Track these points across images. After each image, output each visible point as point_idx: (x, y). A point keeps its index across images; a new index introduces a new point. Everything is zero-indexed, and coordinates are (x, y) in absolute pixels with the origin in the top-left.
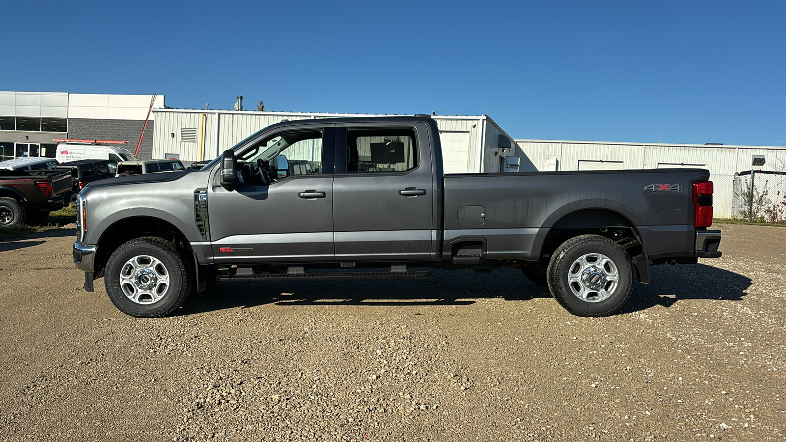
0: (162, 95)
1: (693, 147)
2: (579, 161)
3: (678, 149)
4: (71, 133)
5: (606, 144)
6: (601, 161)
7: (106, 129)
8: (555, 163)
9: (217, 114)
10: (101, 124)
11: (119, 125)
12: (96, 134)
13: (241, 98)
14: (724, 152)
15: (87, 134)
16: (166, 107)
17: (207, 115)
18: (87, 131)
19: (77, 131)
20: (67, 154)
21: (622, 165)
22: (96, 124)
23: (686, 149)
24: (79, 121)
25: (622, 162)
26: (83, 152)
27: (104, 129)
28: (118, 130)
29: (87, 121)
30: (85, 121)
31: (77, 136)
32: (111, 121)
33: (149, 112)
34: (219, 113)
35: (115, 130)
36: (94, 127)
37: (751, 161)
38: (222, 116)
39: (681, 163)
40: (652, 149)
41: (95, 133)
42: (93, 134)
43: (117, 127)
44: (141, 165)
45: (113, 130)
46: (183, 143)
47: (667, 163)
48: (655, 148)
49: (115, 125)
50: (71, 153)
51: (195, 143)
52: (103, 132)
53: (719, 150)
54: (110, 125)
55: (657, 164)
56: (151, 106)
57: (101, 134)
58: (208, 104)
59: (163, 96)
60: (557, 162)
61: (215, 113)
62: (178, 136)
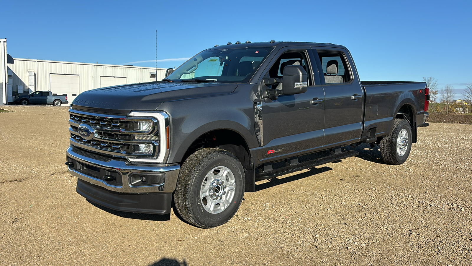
1: (119, 67)
2: (50, 74)
3: (111, 68)
5: (67, 63)
6: (65, 74)
8: (34, 75)
14: (136, 70)
21: (78, 77)
23: (116, 68)
25: (79, 75)
37: (149, 76)
39: (113, 76)
40: (96, 67)
47: (105, 76)
48: (98, 67)
53: (133, 69)
55: (100, 76)
60: (35, 74)
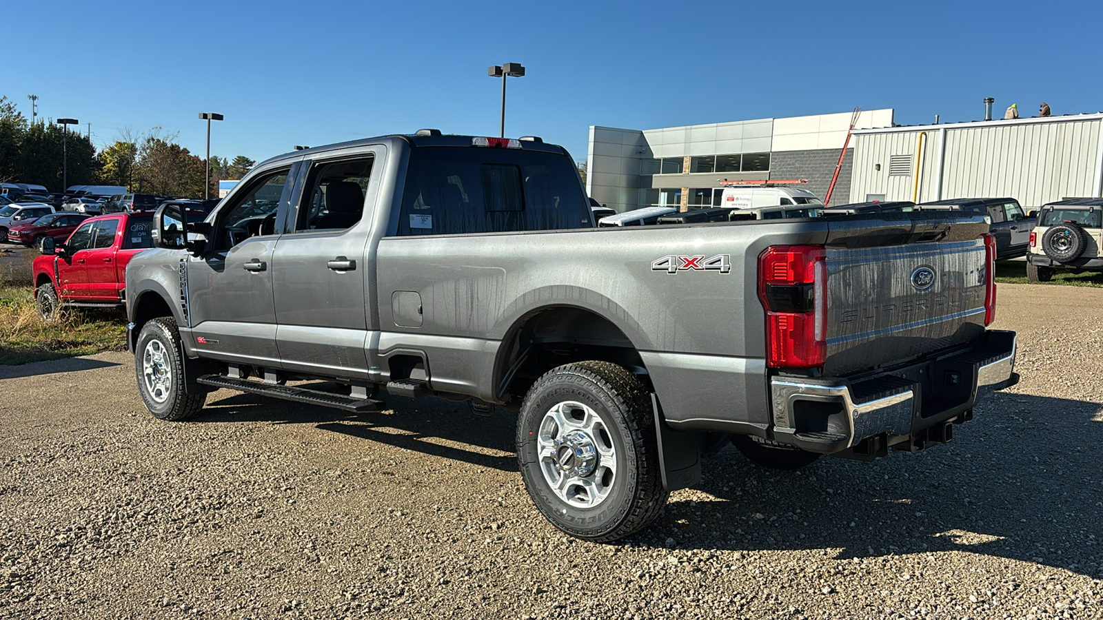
0: (890, 108)
4: (774, 172)
7: (816, 164)
9: (942, 131)
10: (810, 157)
11: (832, 156)
12: (803, 171)
13: (991, 101)
15: (792, 171)
16: (894, 125)
17: (927, 133)
18: (792, 168)
19: (780, 168)
20: (733, 200)
22: (804, 157)
24: (782, 155)
26: (750, 197)
27: (813, 164)
28: (830, 163)
29: (793, 154)
30: (791, 154)
31: (780, 175)
32: (821, 152)
33: (849, 136)
34: (945, 129)
35: (826, 163)
36: (801, 161)
38: (950, 133)
41: (801, 169)
42: (799, 171)
43: (828, 160)
44: (756, 215)
45: (824, 163)
46: (892, 178)
49: (826, 156)
50: (737, 199)
51: (908, 178)
52: (811, 167)
54: (821, 157)
56: (852, 127)
57: (809, 171)
58: (938, 116)
59: (891, 110)
61: (939, 129)
62: (886, 168)
